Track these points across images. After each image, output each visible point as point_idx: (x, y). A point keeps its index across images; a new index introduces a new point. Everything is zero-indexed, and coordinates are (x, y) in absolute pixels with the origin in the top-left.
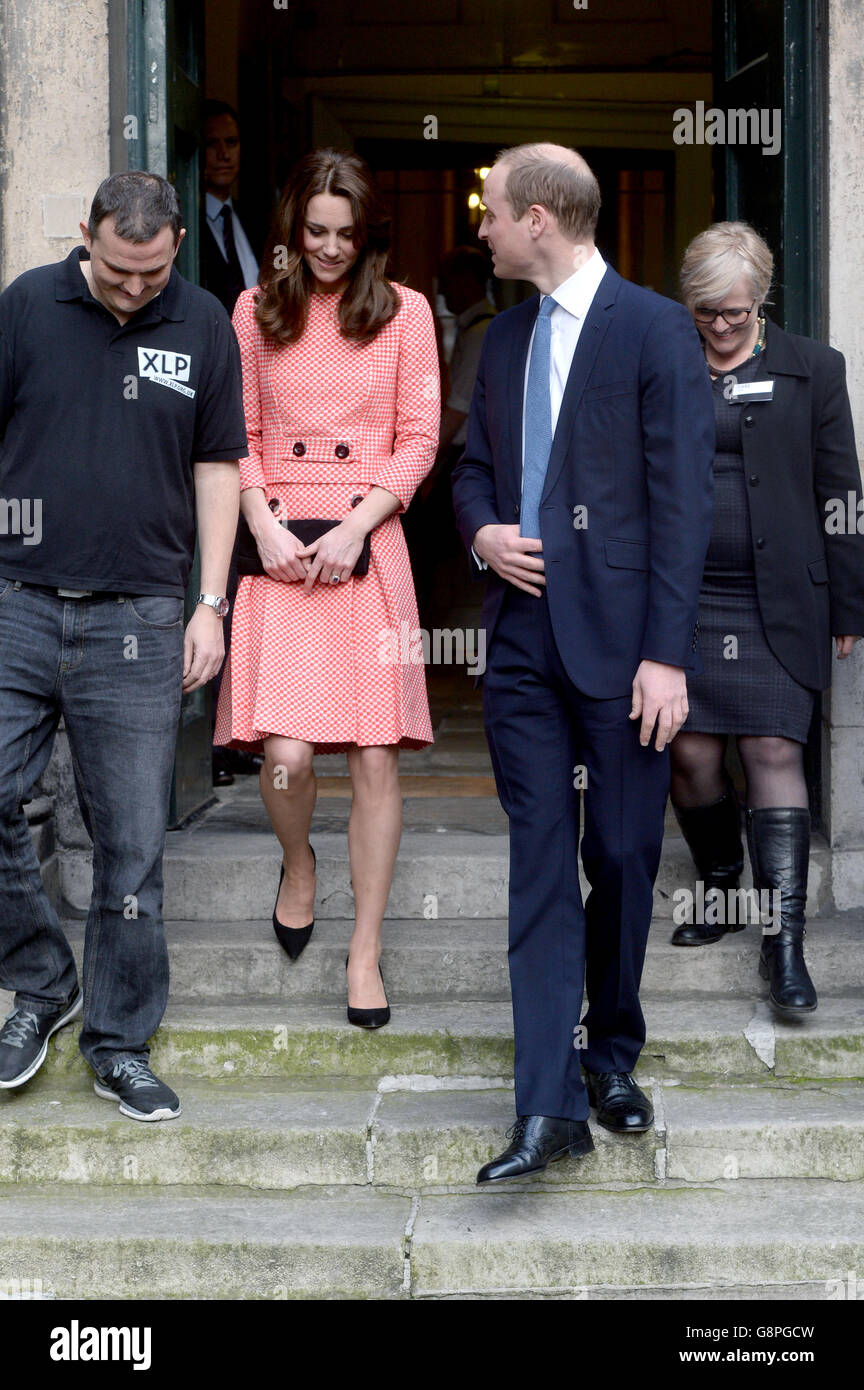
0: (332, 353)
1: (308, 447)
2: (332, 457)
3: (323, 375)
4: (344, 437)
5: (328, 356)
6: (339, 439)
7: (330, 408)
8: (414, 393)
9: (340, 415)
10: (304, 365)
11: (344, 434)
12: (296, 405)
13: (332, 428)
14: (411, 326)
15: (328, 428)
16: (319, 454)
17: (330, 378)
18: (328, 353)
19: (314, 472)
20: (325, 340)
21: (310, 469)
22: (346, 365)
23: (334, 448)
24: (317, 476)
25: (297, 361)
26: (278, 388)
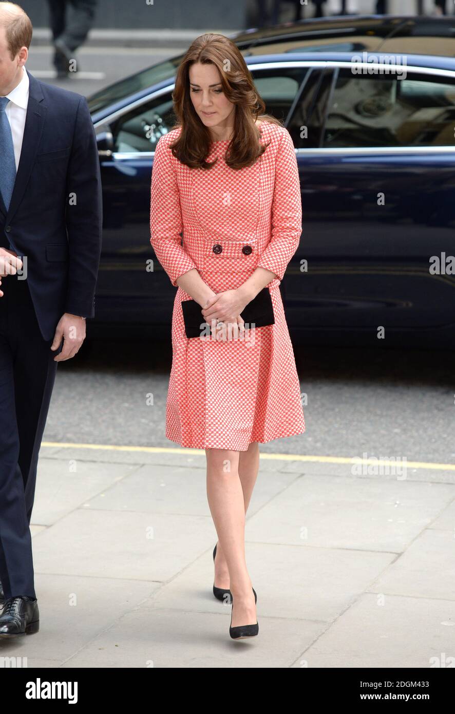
0: (232, 185)
1: (223, 248)
2: (240, 255)
4: (248, 240)
5: (230, 187)
6: (245, 243)
7: (235, 222)
8: (285, 201)
9: (243, 226)
10: (215, 195)
11: (247, 238)
12: (212, 222)
13: (239, 236)
14: (282, 157)
15: (237, 236)
16: (231, 253)
18: (230, 185)
19: (228, 265)
20: (227, 176)
21: (225, 263)
22: (243, 193)
23: (242, 248)
24: (231, 267)
25: (210, 193)
26: (198, 212)
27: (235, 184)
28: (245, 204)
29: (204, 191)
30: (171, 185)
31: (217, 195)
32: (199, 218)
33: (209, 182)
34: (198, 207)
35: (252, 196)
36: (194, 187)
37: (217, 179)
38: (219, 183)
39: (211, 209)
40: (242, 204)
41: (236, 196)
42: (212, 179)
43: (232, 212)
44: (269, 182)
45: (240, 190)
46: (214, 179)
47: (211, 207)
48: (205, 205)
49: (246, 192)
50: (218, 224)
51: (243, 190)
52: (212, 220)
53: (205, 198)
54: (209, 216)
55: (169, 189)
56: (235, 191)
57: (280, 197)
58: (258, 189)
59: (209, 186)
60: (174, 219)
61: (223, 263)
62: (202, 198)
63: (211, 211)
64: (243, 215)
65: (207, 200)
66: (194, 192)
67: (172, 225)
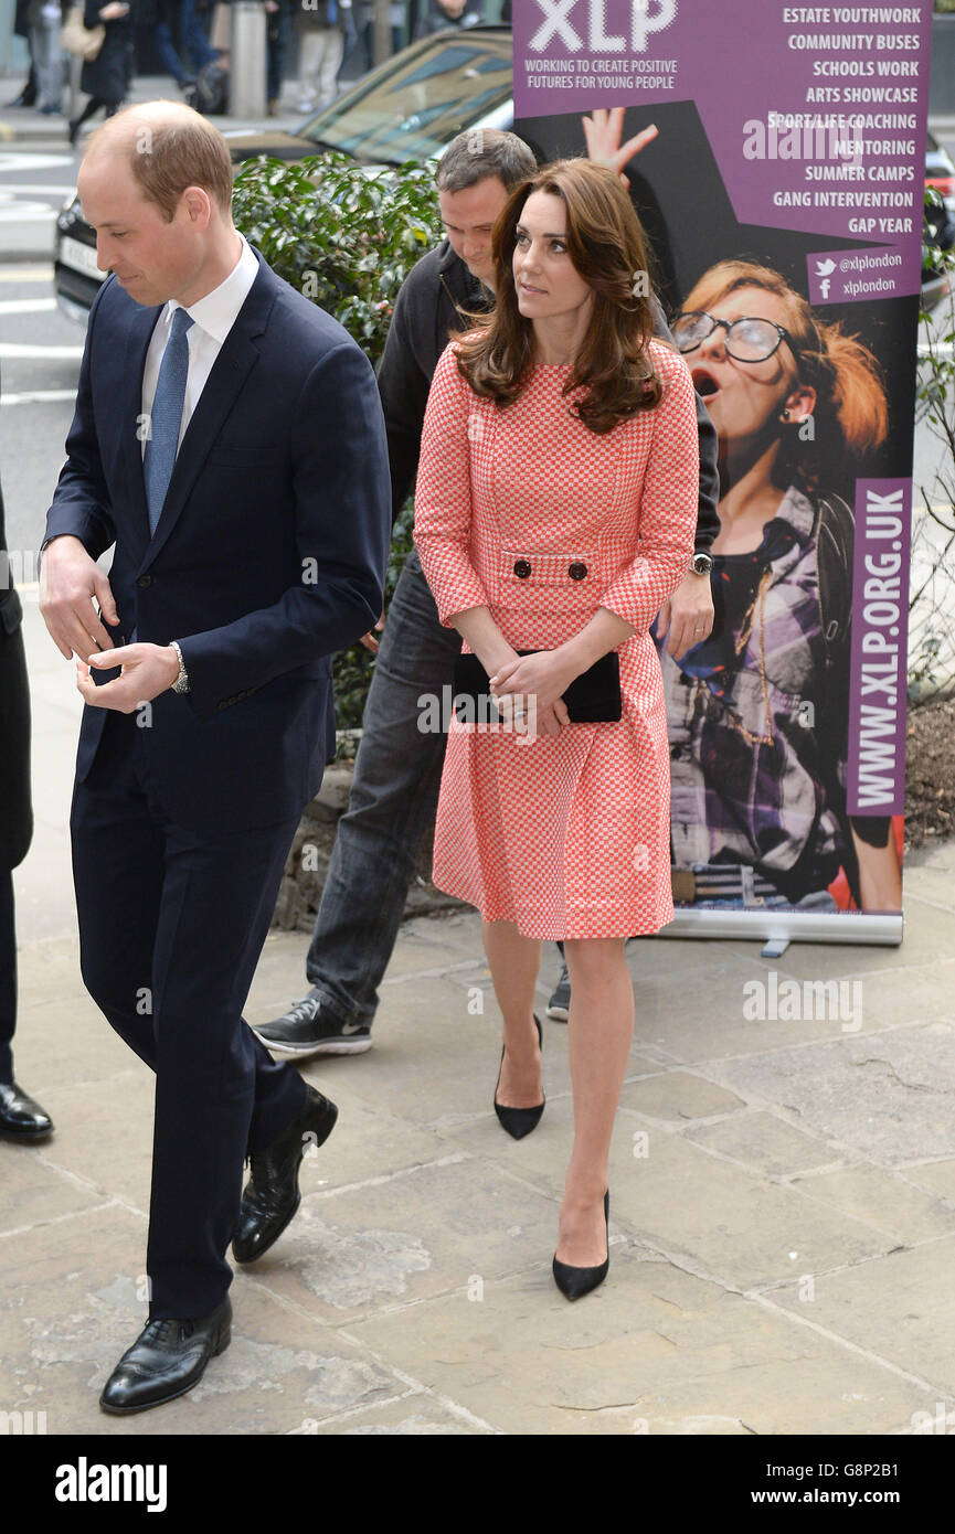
0: (569, 450)
1: (532, 567)
2: (565, 579)
3: (556, 480)
4: (580, 554)
5: (563, 454)
6: (574, 557)
8: (668, 492)
10: (533, 466)
11: (580, 551)
15: (560, 544)
16: (548, 576)
17: (566, 484)
18: (564, 450)
19: (541, 599)
21: (537, 594)
22: (587, 467)
23: (567, 567)
24: (544, 604)
25: (524, 461)
26: (498, 494)
27: (574, 450)
28: (585, 489)
29: (514, 456)
30: (457, 436)
31: (538, 466)
32: (498, 505)
33: (526, 440)
34: (498, 486)
35: (601, 476)
36: (497, 447)
37: (541, 436)
38: (545, 445)
39: (522, 492)
40: (581, 489)
41: (572, 472)
42: (531, 435)
43: (561, 501)
44: (640, 454)
45: (582, 463)
46: (536, 436)
47: (522, 488)
48: (512, 482)
49: (592, 467)
50: (531, 519)
51: (587, 463)
52: (522, 511)
53: (513, 470)
54: (517, 503)
55: (453, 443)
56: (573, 463)
57: (658, 484)
58: (616, 463)
59: (525, 448)
60: (455, 500)
61: (532, 594)
62: (508, 469)
63: (522, 496)
64: (580, 509)
65: (518, 474)
66: (496, 455)
67: (451, 511)
